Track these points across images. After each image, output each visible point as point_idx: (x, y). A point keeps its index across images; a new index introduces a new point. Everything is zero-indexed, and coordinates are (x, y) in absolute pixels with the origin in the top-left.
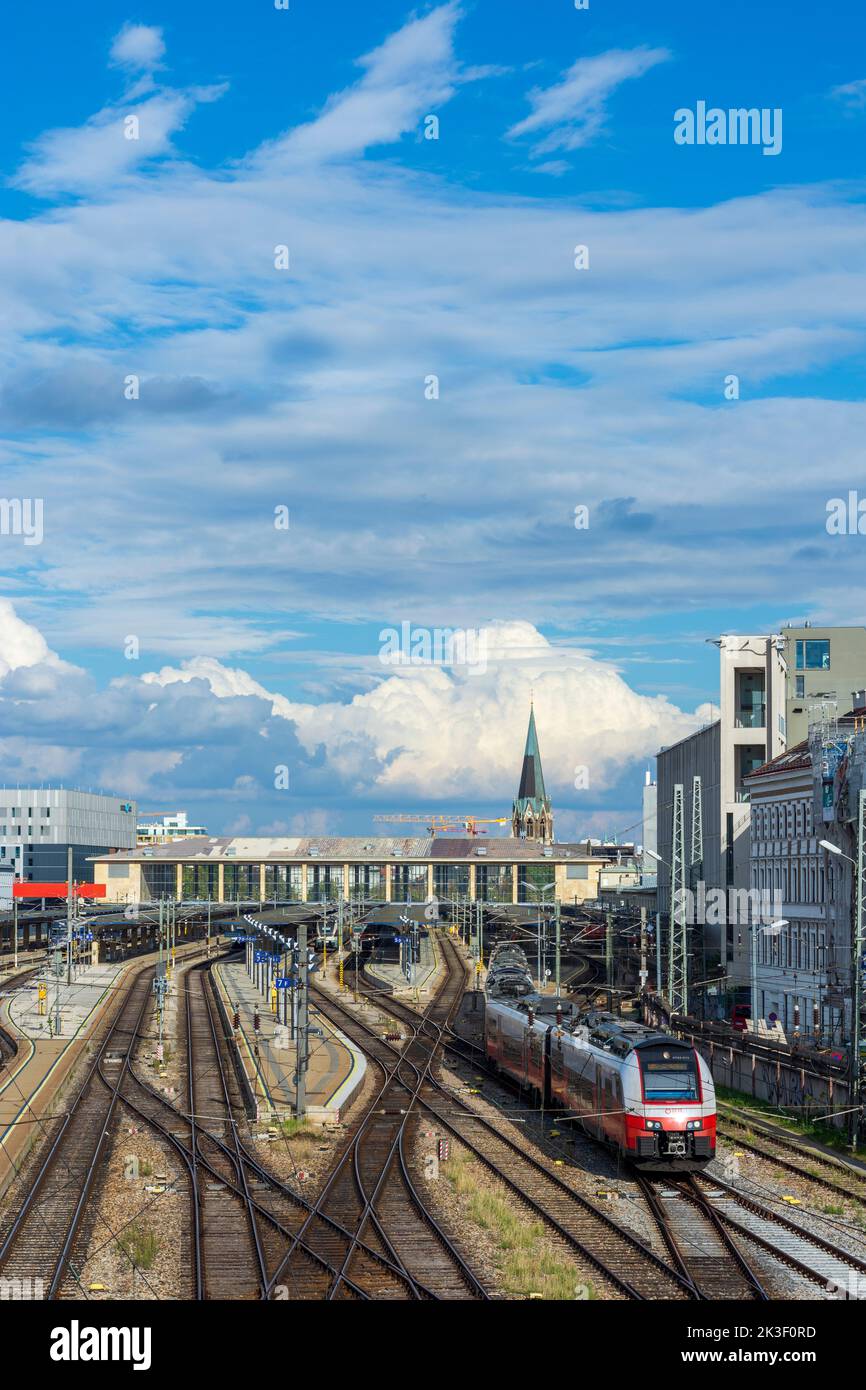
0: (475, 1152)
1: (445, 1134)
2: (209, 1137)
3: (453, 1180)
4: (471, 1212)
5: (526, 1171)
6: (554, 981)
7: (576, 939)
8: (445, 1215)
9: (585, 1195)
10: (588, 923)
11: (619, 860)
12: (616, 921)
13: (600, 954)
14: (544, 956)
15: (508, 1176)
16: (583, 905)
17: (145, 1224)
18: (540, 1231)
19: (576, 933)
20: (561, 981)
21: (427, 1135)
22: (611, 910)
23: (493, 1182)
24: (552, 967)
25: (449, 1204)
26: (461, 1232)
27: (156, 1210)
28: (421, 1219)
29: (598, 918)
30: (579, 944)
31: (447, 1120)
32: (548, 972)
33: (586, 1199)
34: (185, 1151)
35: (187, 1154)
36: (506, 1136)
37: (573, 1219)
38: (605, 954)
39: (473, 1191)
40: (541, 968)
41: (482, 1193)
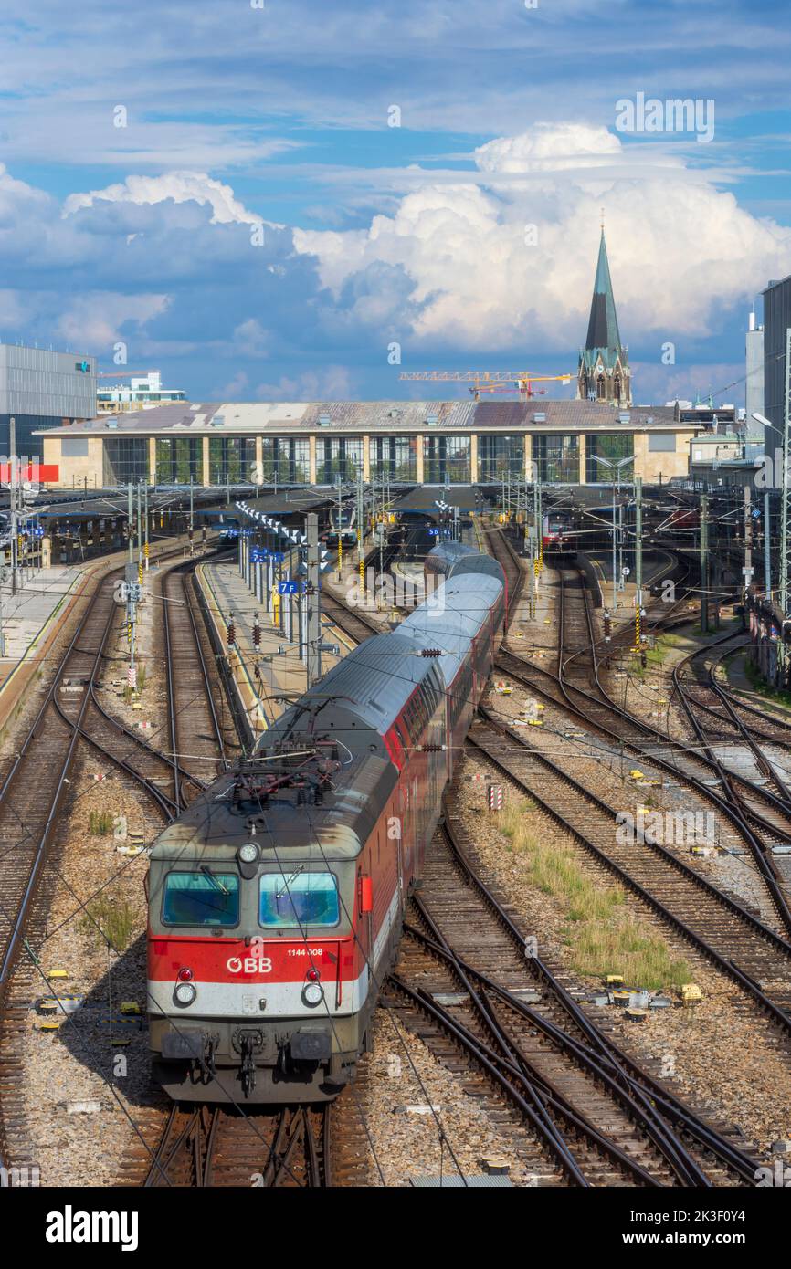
0: (536, 799)
1: (496, 775)
2: (198, 785)
3: (508, 835)
4: (532, 875)
5: (602, 823)
6: (635, 581)
7: (662, 528)
8: (498, 879)
9: (676, 851)
10: (677, 508)
11: (715, 427)
12: (712, 505)
13: (693, 547)
14: (621, 549)
15: (577, 829)
16: (670, 484)
17: (118, 894)
18: (620, 897)
19: (662, 521)
20: (643, 582)
21: (474, 778)
22: (705, 490)
23: (559, 836)
24: (630, 562)
25: (502, 864)
26: (518, 899)
27: (131, 877)
28: (467, 883)
29: (690, 501)
30: (665, 535)
31: (500, 760)
32: (626, 571)
33: (677, 857)
34: (167, 802)
35: (169, 806)
36: (574, 779)
37: (660, 882)
38: (698, 547)
39: (535, 849)
40: (618, 565)
41: (545, 850)
